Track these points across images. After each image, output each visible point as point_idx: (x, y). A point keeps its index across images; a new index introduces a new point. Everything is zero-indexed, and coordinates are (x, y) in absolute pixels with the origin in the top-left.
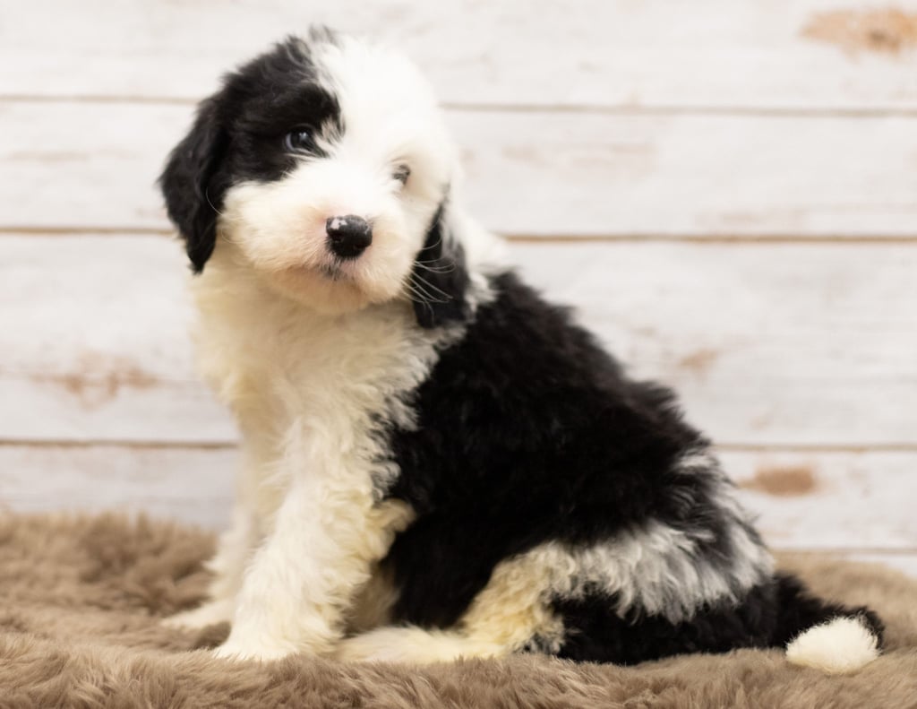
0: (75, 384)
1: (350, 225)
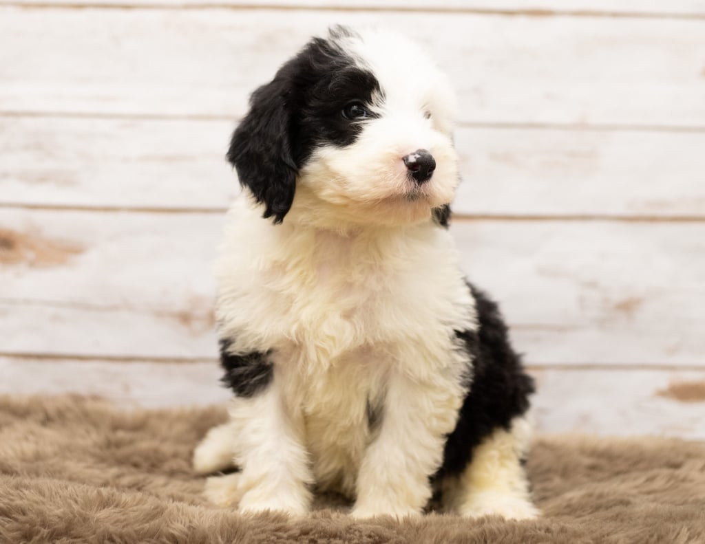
0: (185, 318)
1: (423, 157)
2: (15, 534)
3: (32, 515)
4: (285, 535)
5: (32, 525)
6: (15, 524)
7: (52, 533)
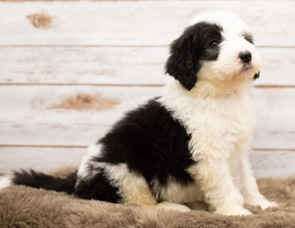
2: (78, 221)
3: (86, 214)
4: (190, 223)
5: (86, 217)
6: (79, 218)
7: (94, 221)
